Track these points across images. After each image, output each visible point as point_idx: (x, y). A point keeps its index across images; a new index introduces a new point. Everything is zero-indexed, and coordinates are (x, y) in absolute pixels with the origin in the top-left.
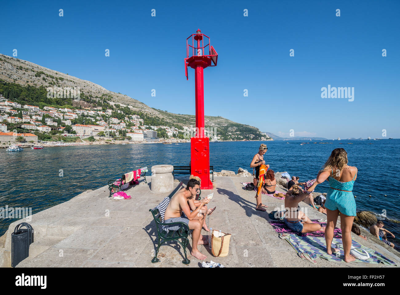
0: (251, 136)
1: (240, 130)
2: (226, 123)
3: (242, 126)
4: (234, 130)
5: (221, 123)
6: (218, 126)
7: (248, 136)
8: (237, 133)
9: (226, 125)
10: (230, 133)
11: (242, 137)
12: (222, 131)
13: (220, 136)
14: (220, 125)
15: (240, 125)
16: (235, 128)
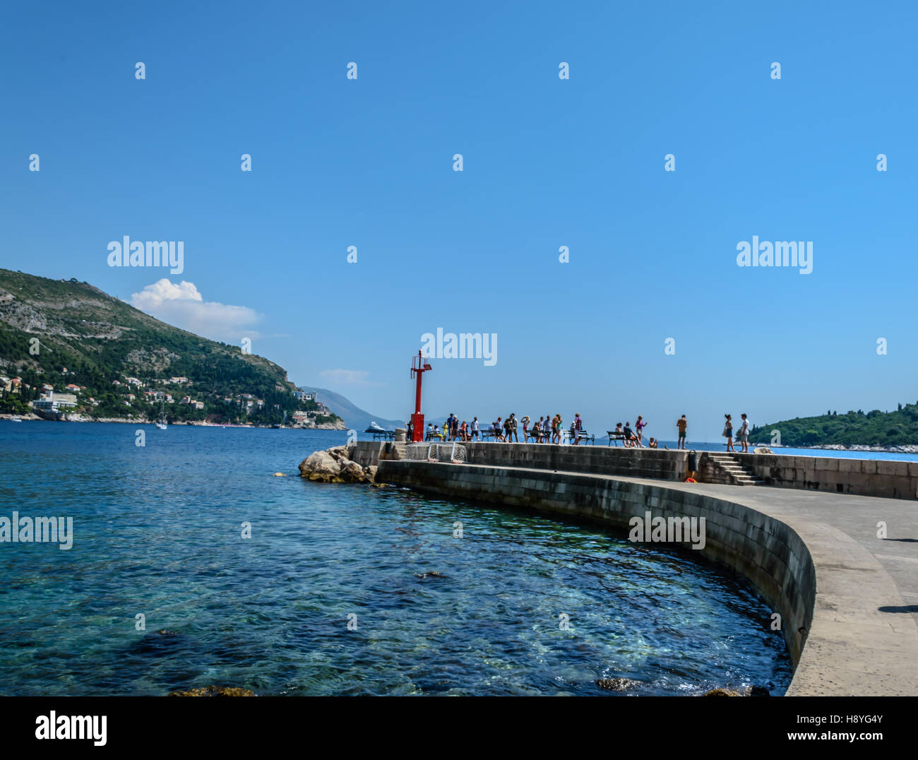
0: (246, 400)
1: (196, 367)
2: (114, 320)
3: (206, 346)
4: (158, 368)
5: (89, 319)
6: (66, 335)
7: (233, 403)
8: (175, 380)
9: (115, 334)
10: (137, 382)
11: (200, 405)
12: (91, 364)
13: (76, 389)
14: (79, 331)
15: (195, 340)
16: (169, 357)
